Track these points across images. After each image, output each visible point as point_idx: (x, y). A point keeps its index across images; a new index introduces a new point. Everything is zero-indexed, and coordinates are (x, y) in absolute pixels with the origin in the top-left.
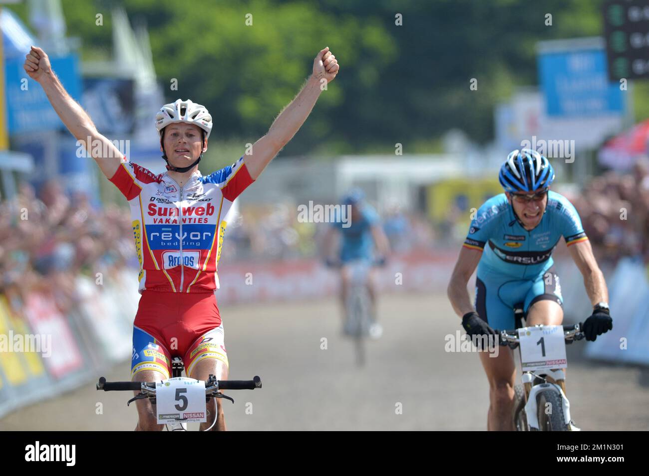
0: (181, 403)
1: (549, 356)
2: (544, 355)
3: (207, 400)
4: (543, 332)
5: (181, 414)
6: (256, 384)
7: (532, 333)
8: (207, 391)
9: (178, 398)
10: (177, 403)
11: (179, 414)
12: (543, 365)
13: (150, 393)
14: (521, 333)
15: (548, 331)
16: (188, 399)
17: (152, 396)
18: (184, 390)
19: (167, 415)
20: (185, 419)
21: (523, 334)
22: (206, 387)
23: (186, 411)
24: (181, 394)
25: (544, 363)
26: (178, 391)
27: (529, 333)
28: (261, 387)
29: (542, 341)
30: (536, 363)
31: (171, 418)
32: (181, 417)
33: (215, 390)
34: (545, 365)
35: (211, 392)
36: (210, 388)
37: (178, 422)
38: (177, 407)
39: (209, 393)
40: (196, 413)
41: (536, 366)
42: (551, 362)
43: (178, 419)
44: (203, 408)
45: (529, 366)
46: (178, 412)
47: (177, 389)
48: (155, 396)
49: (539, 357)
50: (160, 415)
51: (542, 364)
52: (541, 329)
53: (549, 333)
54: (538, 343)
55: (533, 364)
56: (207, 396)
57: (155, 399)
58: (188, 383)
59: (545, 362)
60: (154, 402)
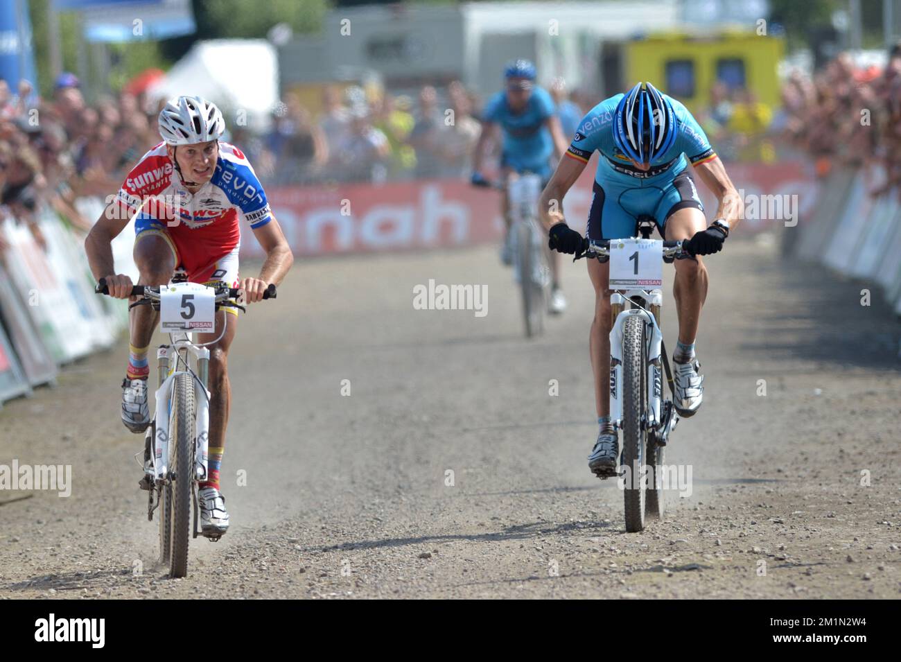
0: (187, 311)
1: (642, 275)
2: (636, 272)
3: (217, 309)
4: (639, 246)
5: (187, 323)
6: (271, 293)
7: (626, 246)
8: (216, 299)
9: (184, 304)
10: (183, 310)
11: (185, 323)
12: (634, 284)
13: (153, 298)
14: (613, 245)
15: (645, 245)
16: (195, 306)
17: (156, 302)
18: (191, 297)
19: (172, 323)
20: (191, 328)
21: (615, 246)
22: (216, 294)
23: (192, 320)
24: (187, 301)
25: (636, 282)
26: (185, 297)
27: (622, 246)
28: (275, 297)
29: (635, 257)
30: (626, 281)
31: (175, 327)
32: (187, 326)
33: (226, 298)
34: (637, 284)
35: (221, 300)
36: (220, 296)
37: (183, 331)
38: (183, 315)
39: (218, 301)
40: (204, 323)
41: (625, 284)
42: (644, 282)
43: (183, 328)
44: (211, 317)
45: (617, 284)
46: (183, 320)
47: (184, 296)
48: (159, 302)
49: (630, 274)
50: (164, 323)
51: (633, 282)
52: (637, 242)
53: (646, 247)
54: (631, 258)
55: (622, 282)
56: (216, 304)
57: (159, 305)
58: (196, 289)
59: (636, 280)
60: (158, 309)
